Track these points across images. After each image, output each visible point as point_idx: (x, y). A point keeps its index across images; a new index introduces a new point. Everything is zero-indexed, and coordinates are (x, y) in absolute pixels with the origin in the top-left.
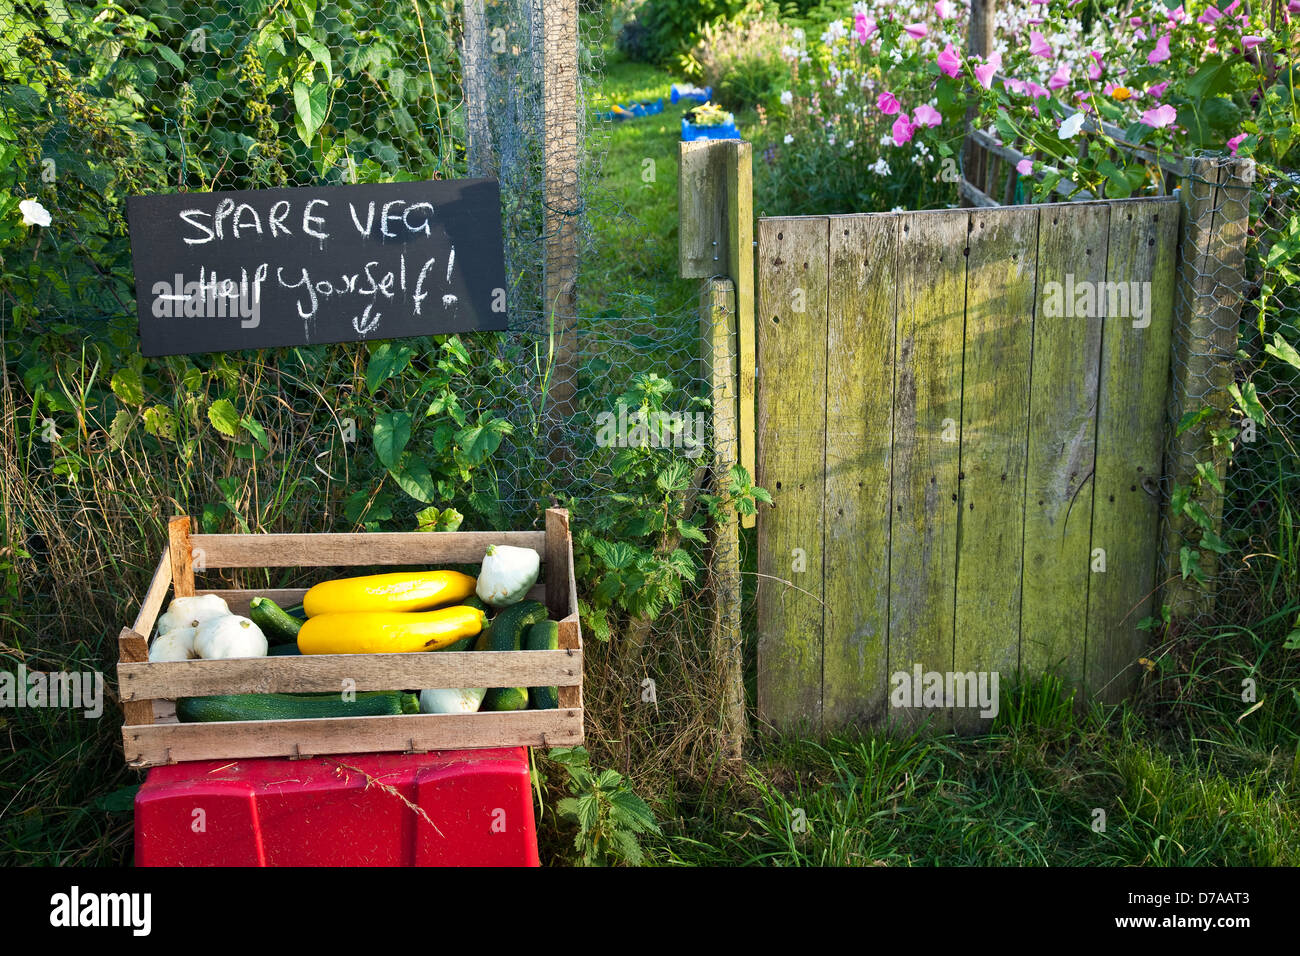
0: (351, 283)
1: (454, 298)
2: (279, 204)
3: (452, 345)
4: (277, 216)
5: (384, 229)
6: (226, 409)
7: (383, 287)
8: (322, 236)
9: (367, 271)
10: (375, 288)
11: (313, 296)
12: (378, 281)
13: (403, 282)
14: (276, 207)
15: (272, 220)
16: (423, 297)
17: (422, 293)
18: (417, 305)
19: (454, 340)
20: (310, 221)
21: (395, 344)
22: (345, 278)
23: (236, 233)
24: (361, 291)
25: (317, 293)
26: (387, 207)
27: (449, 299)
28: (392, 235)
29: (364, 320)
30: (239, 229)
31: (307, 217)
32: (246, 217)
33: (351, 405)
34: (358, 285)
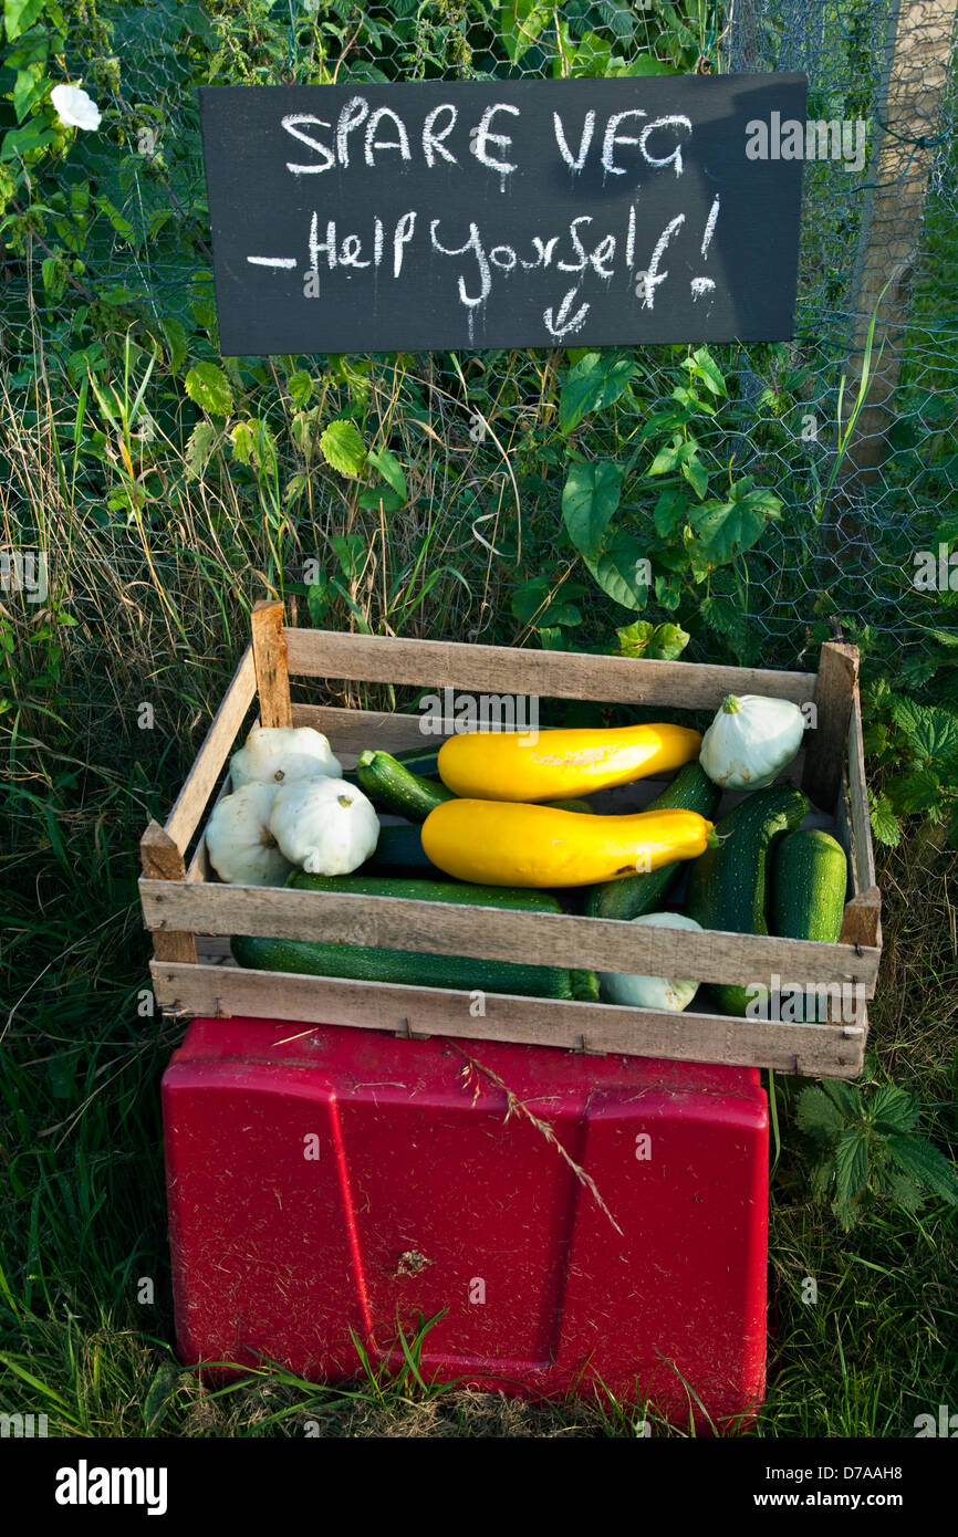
0: (546, 251)
1: (710, 283)
2: (439, 109)
3: (699, 362)
4: (436, 131)
5: (606, 160)
6: (348, 435)
7: (597, 260)
8: (506, 168)
9: (574, 233)
10: (584, 261)
11: (485, 269)
12: (589, 250)
13: (630, 252)
14: (434, 115)
15: (427, 137)
16: (660, 279)
17: (659, 272)
18: (649, 293)
19: (702, 354)
20: (488, 141)
21: (607, 353)
22: (537, 242)
23: (369, 159)
24: (562, 266)
25: (492, 266)
26: (615, 121)
27: (702, 284)
28: (619, 171)
29: (562, 314)
30: (373, 150)
31: (482, 135)
32: (386, 131)
33: (533, 444)
34: (556, 257)
